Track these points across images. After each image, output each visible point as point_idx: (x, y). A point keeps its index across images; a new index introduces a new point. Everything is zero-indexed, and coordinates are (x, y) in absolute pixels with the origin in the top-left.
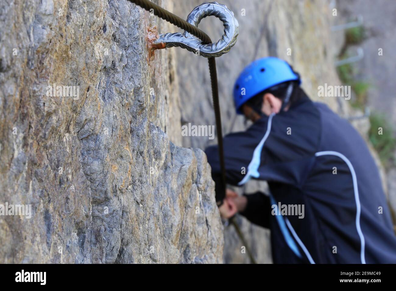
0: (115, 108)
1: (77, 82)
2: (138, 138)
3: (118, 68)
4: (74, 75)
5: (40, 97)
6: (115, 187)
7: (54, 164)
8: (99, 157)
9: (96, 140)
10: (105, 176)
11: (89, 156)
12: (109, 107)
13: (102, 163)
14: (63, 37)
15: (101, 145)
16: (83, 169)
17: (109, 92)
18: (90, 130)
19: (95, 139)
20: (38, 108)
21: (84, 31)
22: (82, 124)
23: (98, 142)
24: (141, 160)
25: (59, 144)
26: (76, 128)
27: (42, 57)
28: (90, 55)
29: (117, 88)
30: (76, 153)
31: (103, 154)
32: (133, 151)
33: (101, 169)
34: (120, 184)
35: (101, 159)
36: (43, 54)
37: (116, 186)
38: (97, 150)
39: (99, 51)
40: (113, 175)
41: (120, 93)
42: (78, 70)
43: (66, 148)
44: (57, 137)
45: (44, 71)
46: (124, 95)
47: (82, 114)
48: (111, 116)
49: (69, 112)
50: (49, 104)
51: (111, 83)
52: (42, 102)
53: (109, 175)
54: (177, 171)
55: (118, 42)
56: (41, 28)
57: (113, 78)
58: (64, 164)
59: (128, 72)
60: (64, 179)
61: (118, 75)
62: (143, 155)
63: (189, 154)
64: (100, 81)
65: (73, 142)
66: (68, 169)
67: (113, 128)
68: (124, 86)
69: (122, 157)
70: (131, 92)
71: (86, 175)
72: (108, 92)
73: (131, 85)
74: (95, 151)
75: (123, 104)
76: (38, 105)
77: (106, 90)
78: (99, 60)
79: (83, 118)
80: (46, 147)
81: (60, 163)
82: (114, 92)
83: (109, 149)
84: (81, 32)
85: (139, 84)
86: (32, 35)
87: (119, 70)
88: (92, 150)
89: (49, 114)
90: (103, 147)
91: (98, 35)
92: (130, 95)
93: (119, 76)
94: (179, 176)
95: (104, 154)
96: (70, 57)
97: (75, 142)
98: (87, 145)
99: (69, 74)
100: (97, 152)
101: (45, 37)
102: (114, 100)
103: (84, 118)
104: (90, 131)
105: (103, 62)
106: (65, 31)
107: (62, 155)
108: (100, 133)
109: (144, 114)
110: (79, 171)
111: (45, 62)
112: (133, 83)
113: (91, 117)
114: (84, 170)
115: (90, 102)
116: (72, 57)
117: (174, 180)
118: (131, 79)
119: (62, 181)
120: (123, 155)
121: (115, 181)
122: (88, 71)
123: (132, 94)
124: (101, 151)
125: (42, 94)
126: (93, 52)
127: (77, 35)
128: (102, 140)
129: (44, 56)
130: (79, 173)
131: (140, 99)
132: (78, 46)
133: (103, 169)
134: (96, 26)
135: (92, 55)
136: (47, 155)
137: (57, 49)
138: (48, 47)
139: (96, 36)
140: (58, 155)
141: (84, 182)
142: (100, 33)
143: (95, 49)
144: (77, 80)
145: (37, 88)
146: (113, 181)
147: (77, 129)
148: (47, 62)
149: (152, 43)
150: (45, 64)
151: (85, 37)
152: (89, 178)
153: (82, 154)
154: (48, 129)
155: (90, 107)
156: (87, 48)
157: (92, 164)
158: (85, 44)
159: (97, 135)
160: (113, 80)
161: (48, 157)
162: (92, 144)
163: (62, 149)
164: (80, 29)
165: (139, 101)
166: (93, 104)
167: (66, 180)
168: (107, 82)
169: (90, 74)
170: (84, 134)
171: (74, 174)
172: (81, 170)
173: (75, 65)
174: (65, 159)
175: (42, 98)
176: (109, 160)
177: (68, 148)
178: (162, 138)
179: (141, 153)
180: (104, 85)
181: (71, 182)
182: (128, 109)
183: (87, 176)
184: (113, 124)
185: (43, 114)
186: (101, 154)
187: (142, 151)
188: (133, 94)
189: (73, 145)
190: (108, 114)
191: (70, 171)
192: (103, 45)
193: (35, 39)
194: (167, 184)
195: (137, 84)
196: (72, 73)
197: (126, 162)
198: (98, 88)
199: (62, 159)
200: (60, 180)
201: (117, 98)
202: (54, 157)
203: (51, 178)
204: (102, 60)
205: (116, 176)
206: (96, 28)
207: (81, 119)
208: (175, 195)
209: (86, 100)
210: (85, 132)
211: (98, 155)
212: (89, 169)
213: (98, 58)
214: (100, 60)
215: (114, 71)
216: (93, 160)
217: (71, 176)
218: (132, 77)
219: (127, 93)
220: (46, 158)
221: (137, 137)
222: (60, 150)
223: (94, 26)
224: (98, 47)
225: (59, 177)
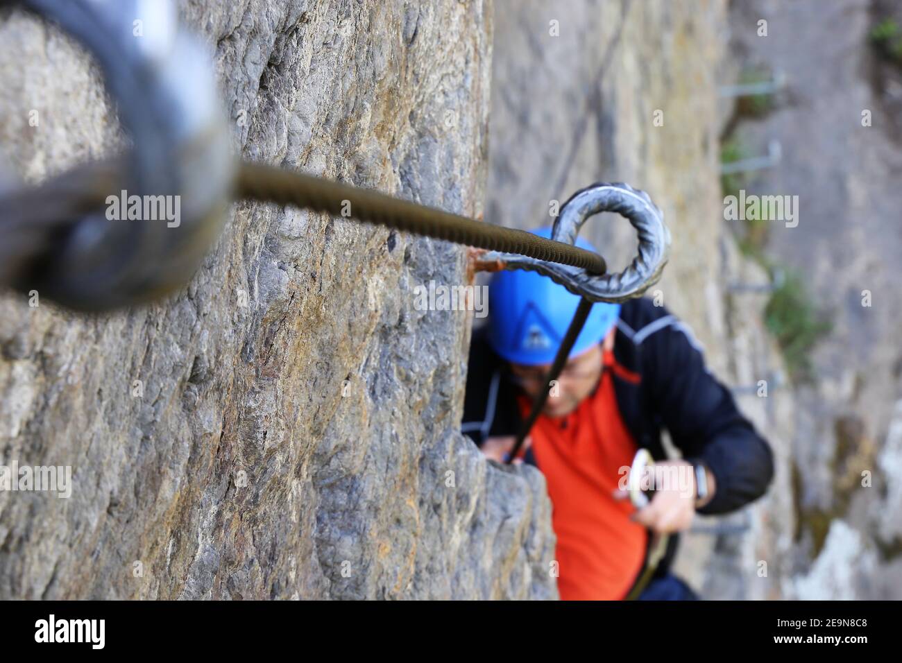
0: (396, 415)
1: (328, 370)
2: (433, 475)
3: (408, 325)
4: (324, 354)
5: (259, 421)
6: (381, 592)
7: (264, 553)
8: (355, 527)
9: (350, 490)
10: (366, 569)
11: (334, 523)
12: (383, 414)
13: (361, 541)
14: (315, 281)
15: (361, 501)
16: (318, 553)
17: (385, 378)
18: (342, 469)
19: (348, 487)
20: (251, 443)
21: (353, 254)
22: (326, 458)
23: (355, 495)
24: (436, 524)
25: (279, 508)
26: (313, 464)
27: (271, 331)
28: (358, 305)
29: (401, 368)
30: (308, 519)
31: (364, 521)
32: (421, 503)
33: (358, 555)
34: (392, 584)
35: (359, 534)
36: (273, 323)
37: (384, 589)
38: (352, 511)
39: (376, 293)
40: (381, 566)
41: (407, 380)
42: (334, 343)
43: (290, 513)
44: (278, 494)
45: (272, 359)
46: (415, 383)
47: (329, 435)
48: (387, 433)
49: (308, 438)
50: (274, 432)
51: (389, 357)
52: (261, 430)
53: (372, 568)
54: (494, 530)
55: (413, 265)
56: (277, 269)
57: (395, 346)
58: (283, 549)
59: (426, 332)
60: (281, 583)
61: (406, 341)
62: (439, 512)
63: (519, 490)
64: (369, 355)
65: (305, 497)
66: (289, 559)
67: (388, 461)
68: (416, 365)
69: (398, 521)
70: (430, 376)
71: (324, 564)
72: (382, 379)
73: (432, 362)
74: (346, 514)
75: (411, 405)
76: (252, 439)
77: (379, 373)
78: (374, 313)
79: (329, 444)
80: (254, 521)
81: (277, 549)
82: (395, 378)
83: (377, 510)
84: (349, 259)
85: (448, 359)
86: (256, 285)
87: (410, 328)
88: (341, 511)
89: (271, 453)
90: (364, 505)
91: (378, 258)
92: (426, 383)
93: (409, 343)
94: (498, 538)
95: (366, 520)
96: (322, 318)
97: (308, 494)
98: (331, 499)
99: (315, 355)
100: (352, 517)
101: (283, 289)
102: (395, 397)
103: (334, 442)
104: (341, 472)
105: (381, 316)
106: (321, 264)
107: (282, 530)
108: (362, 474)
109: (448, 420)
110: (310, 557)
111: (276, 343)
112: (435, 358)
113: (347, 440)
114: (320, 555)
115: (347, 406)
116: (325, 317)
117: (489, 549)
118: (433, 348)
119: (276, 587)
120: (402, 517)
121: (383, 578)
122: (352, 339)
123: (430, 380)
124: (360, 516)
125: (264, 414)
126: (365, 298)
127: (340, 267)
128: (365, 489)
129: (275, 328)
130: (309, 562)
131: (445, 390)
132: (339, 291)
133: (362, 555)
134: (376, 240)
135: (362, 304)
136: (254, 536)
137: (302, 309)
138: (286, 309)
139: (373, 261)
140: (274, 532)
141: (317, 583)
142: (382, 254)
143: (369, 289)
144: (328, 364)
145: (256, 401)
146: (379, 578)
147: (314, 467)
148: (280, 342)
149: (475, 258)
150: (275, 346)
151: (354, 269)
152: (329, 572)
153: (319, 519)
154: (265, 483)
155: (346, 418)
156: (355, 291)
157: (338, 544)
158: (353, 282)
159: (354, 478)
160: (394, 350)
161: (254, 540)
162: (342, 498)
163: (283, 518)
164: (347, 253)
165: (442, 394)
166: (353, 412)
167: (283, 584)
168: (383, 355)
169: (355, 345)
170: (329, 477)
171: (300, 567)
172: (314, 554)
173: (330, 334)
174: (287, 538)
175: (262, 422)
176: (375, 534)
177: (294, 513)
178: (475, 464)
179: (437, 507)
180: (376, 364)
181: (294, 587)
182: (419, 413)
183: (325, 568)
184: (390, 452)
185: (260, 455)
186: (360, 522)
187: (438, 502)
188: (434, 379)
189: (304, 503)
190: (380, 429)
191: (293, 564)
192: (385, 278)
193: (261, 293)
194: (474, 562)
195: (443, 358)
196: (320, 351)
197: (406, 532)
198: (364, 371)
199: (282, 540)
200: (273, 585)
201: (401, 392)
202: (267, 539)
203: (258, 586)
204: (380, 312)
205: (386, 567)
206: (376, 243)
207: (327, 446)
208: (487, 583)
209: (340, 404)
210: (329, 473)
211: (353, 524)
212: (331, 553)
213: (373, 309)
214: (376, 311)
215: (400, 331)
216: (342, 534)
217: (294, 573)
218: (434, 344)
219: (422, 380)
220: (251, 543)
221: (430, 472)
222: (279, 521)
223: (373, 240)
224: (375, 283)
225: (273, 579)
